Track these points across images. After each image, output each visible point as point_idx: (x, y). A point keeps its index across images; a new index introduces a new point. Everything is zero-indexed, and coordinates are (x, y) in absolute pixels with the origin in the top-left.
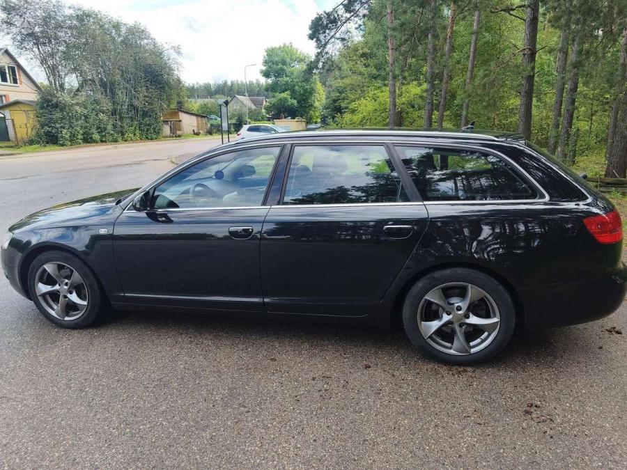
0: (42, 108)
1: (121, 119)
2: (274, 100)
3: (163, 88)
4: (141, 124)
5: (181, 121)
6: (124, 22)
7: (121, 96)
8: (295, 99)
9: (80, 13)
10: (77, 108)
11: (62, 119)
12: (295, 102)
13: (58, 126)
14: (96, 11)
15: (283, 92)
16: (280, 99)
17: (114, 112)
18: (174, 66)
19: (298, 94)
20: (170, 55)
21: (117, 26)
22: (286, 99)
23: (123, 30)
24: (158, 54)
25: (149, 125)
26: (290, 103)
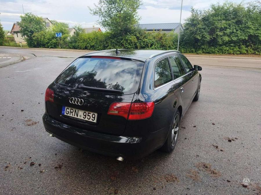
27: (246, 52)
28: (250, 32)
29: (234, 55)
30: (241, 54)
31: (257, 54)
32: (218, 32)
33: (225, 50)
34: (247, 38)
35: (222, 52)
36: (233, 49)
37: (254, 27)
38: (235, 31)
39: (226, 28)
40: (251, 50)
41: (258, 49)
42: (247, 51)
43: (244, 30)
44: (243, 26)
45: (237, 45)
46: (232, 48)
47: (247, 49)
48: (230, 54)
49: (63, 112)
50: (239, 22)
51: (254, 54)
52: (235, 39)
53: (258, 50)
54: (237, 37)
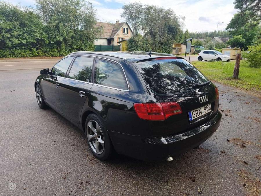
0: (129, 42)
1: (156, 46)
2: (232, 39)
3: (175, 34)
4: (163, 49)
5: (181, 48)
6: (164, 9)
7: (157, 38)
8: (245, 38)
9: (147, 7)
10: (140, 42)
11: (134, 46)
12: (244, 40)
13: (133, 49)
14: (154, 6)
15: (239, 35)
16: (236, 39)
17: (153, 44)
18: (181, 25)
19: (248, 36)
20: (180, 20)
21: (161, 11)
22: (239, 39)
23: (164, 12)
24: (175, 20)
25: (166, 49)
26: (241, 41)
27: (38, 55)
28: (36, 36)
29: (28, 58)
30: (34, 56)
31: (47, 56)
32: (4, 34)
33: (17, 53)
34: (35, 41)
35: (14, 55)
36: (25, 52)
37: (39, 32)
38: (21, 33)
39: (11, 30)
40: (42, 52)
41: (47, 51)
42: (38, 53)
43: (30, 34)
44: (28, 29)
45: (27, 48)
46: (23, 51)
47: (37, 51)
48: (23, 57)
49: (191, 118)
50: (23, 25)
51: (45, 55)
52: (24, 42)
53: (47, 53)
54: (25, 40)
